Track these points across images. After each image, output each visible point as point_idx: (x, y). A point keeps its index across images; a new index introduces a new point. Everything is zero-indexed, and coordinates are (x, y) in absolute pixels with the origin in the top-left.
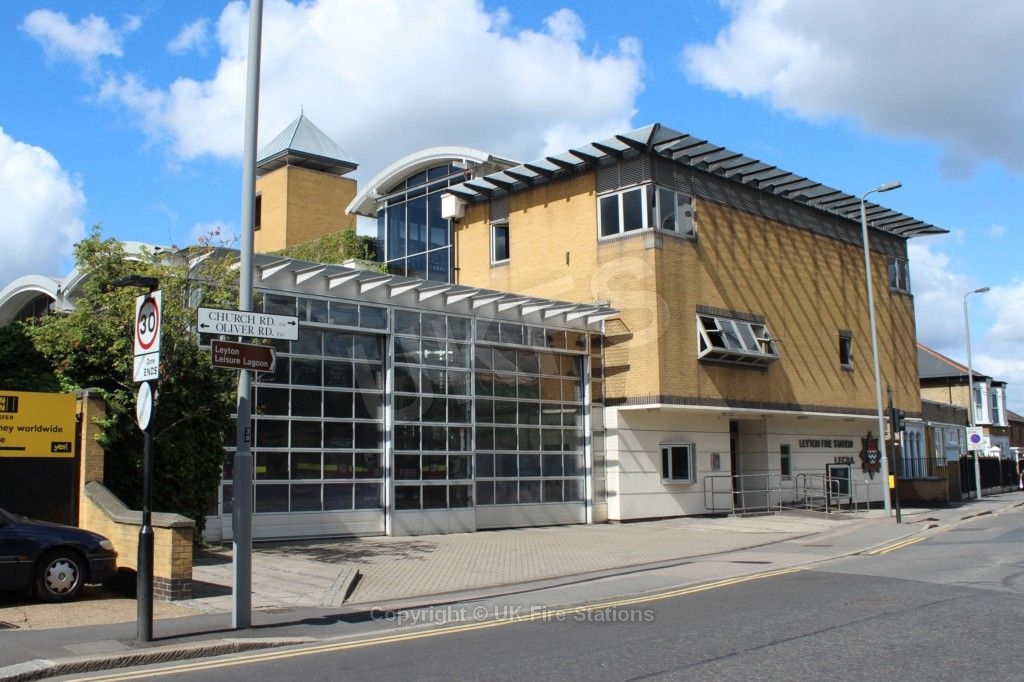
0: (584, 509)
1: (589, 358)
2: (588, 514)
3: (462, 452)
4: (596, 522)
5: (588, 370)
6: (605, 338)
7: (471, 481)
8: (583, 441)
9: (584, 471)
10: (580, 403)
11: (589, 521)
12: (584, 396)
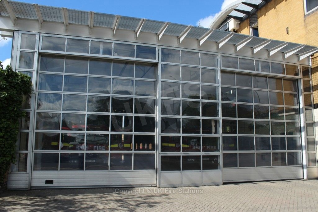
0: (302, 170)
1: (302, 80)
2: (305, 173)
3: (213, 135)
4: (309, 178)
5: (301, 87)
6: (311, 69)
7: (220, 153)
8: (300, 130)
9: (301, 148)
10: (297, 107)
11: (305, 177)
12: (299, 103)
